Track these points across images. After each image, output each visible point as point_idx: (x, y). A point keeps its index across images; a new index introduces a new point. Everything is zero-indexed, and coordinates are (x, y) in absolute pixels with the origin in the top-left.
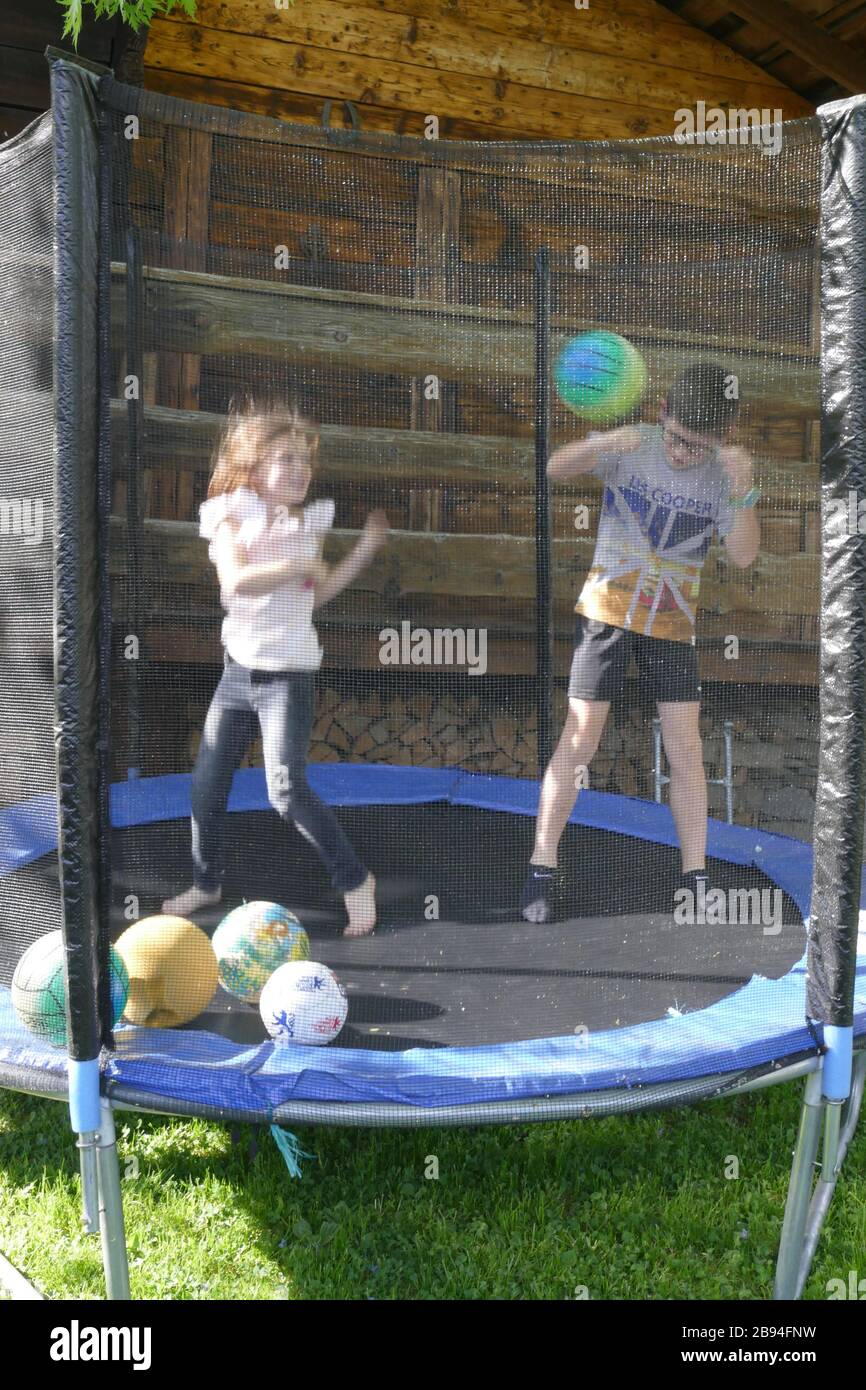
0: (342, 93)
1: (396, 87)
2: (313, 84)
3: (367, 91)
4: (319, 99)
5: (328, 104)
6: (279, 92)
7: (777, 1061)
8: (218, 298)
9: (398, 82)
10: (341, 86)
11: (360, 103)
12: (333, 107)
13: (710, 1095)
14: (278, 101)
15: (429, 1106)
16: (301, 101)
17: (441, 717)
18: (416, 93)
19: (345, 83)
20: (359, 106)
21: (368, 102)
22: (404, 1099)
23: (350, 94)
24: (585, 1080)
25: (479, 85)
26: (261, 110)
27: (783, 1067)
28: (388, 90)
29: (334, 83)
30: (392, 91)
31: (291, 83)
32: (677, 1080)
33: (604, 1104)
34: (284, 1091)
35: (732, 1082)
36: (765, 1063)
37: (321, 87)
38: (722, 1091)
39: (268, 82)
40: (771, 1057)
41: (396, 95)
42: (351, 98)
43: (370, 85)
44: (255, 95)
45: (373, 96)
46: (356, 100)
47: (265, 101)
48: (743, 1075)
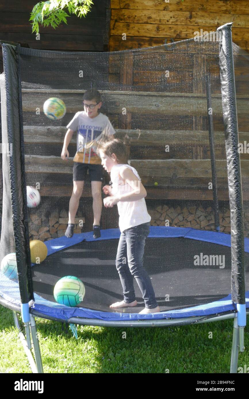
0: (170, 36)
1: (186, 32)
2: (162, 34)
3: (177, 35)
4: (164, 39)
5: (166, 39)
6: (151, 38)
7: (218, 314)
8: (121, 97)
9: (187, 31)
10: (169, 34)
11: (175, 38)
12: (167, 40)
13: (194, 322)
14: (152, 41)
15: (108, 321)
16: (158, 40)
17: (199, 213)
18: (192, 33)
19: (171, 33)
20: (175, 39)
21: (178, 37)
22: (102, 319)
23: (172, 36)
24: (153, 316)
25: (212, 29)
26: (147, 44)
27: (220, 315)
28: (184, 33)
29: (167, 33)
30: (185, 34)
31: (155, 35)
32: (182, 318)
33: (158, 323)
34: (71, 314)
35: (201, 319)
36: (215, 314)
37: (164, 35)
38: (198, 321)
39: (148, 35)
40: (217, 312)
41: (186, 35)
42: (172, 37)
43: (178, 33)
44: (145, 40)
45: (180, 36)
46: (175, 37)
47: (148, 41)
48: (206, 317)
